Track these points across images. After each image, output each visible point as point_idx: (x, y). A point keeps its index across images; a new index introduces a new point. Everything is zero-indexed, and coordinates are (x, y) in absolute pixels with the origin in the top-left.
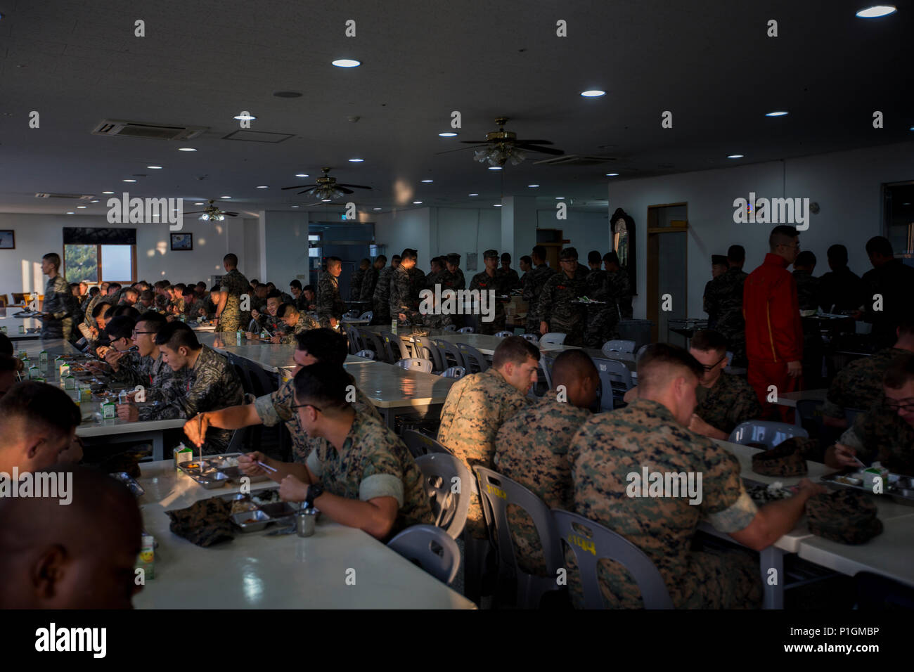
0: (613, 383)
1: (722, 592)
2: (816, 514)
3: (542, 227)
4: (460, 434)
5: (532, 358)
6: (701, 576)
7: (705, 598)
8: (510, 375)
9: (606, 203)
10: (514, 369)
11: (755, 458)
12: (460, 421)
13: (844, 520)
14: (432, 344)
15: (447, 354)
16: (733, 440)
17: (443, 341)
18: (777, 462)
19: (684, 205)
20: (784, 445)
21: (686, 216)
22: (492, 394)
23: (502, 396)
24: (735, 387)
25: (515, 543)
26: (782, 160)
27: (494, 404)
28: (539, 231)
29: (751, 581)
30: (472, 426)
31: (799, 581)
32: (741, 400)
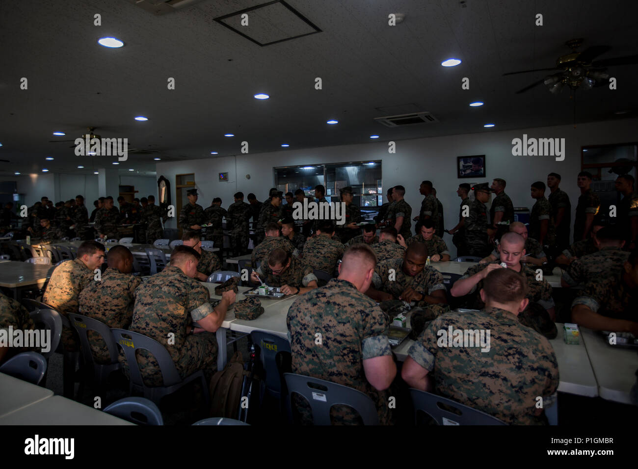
0: (156, 261)
1: (199, 352)
2: (237, 310)
3: (123, 184)
4: (55, 297)
5: (99, 250)
6: (189, 347)
7: (191, 356)
8: (87, 261)
9: (155, 173)
10: (88, 257)
11: (216, 288)
12: (56, 289)
13: (248, 310)
14: (53, 248)
15: (63, 253)
16: (209, 282)
17: (60, 246)
18: (225, 289)
19: (193, 174)
20: (229, 280)
21: (194, 180)
22: (75, 275)
23: (81, 275)
24: (209, 256)
25: (92, 350)
26: (234, 156)
27: (76, 280)
28: (121, 187)
29: (212, 344)
30: (62, 292)
31: (233, 339)
32: (213, 262)
